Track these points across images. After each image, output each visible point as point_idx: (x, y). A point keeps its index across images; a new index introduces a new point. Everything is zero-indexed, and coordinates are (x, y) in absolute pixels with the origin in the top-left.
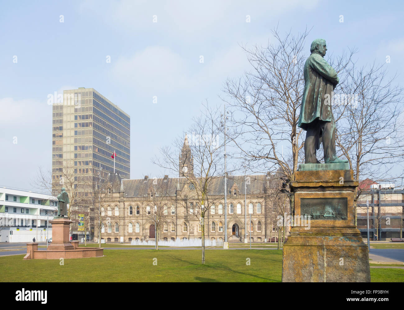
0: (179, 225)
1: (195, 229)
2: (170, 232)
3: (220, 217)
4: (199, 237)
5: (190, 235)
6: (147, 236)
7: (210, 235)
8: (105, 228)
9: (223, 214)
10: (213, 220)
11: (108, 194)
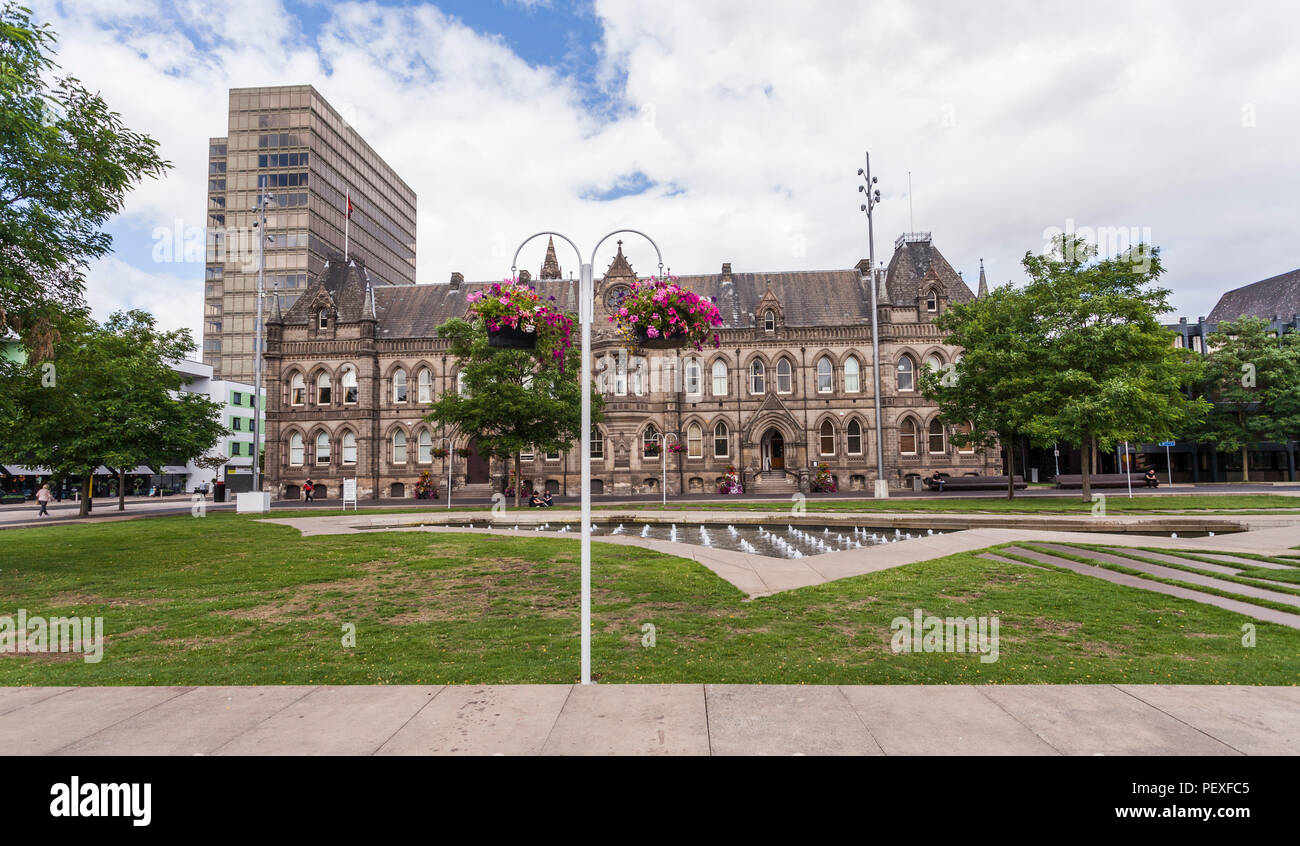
1: (634, 447)
2: (542, 460)
3: (721, 405)
4: (648, 476)
5: (617, 469)
6: (458, 476)
7: (687, 471)
8: (307, 450)
9: (729, 394)
10: (695, 417)
11: (317, 328)
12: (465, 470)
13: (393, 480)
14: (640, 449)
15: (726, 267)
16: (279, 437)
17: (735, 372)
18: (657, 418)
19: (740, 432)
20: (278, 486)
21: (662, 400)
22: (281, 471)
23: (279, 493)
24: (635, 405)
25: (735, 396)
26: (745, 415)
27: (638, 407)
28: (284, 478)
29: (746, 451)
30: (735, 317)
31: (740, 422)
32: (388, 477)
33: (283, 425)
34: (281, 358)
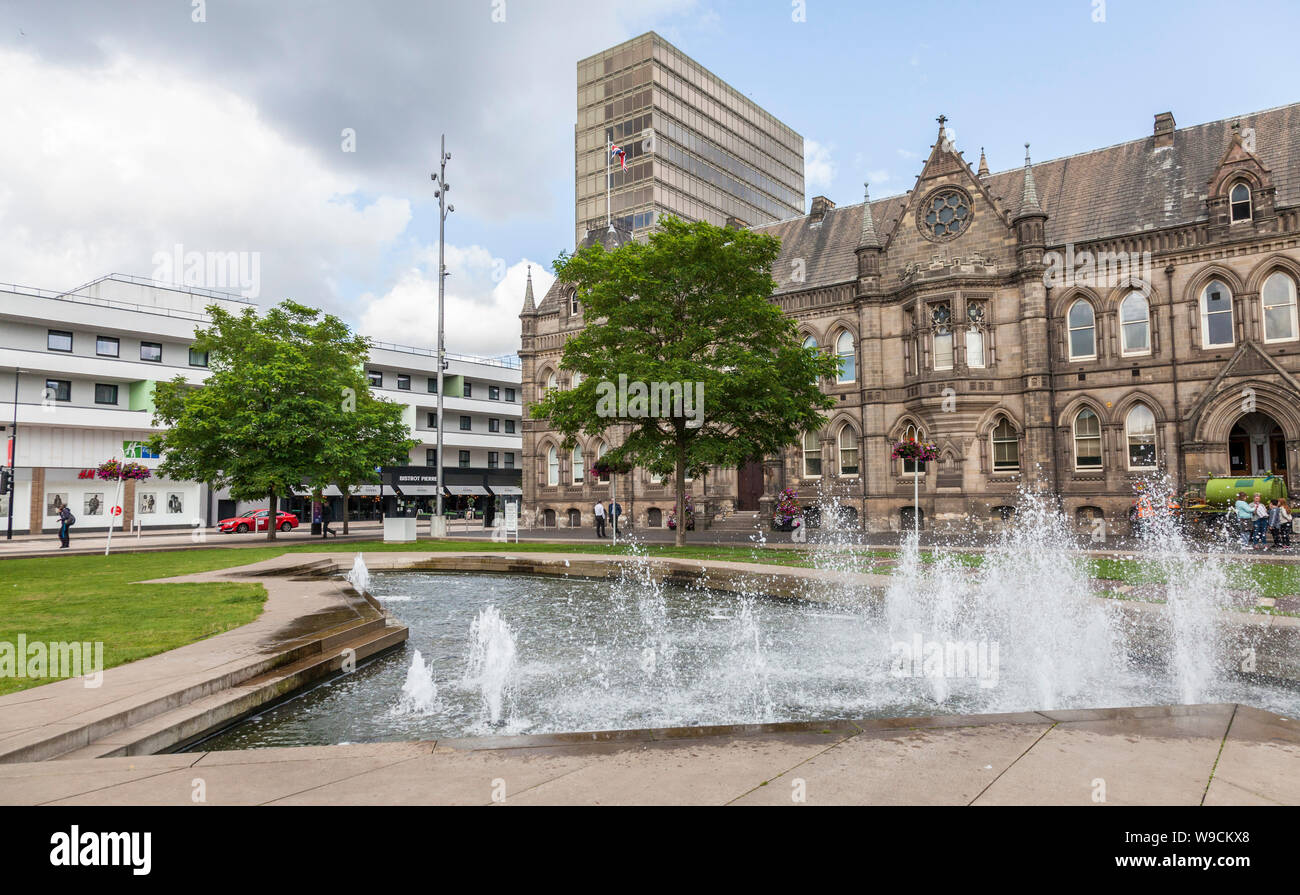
0: (875, 436)
1: (973, 454)
2: (834, 478)
3: (1136, 373)
4: (997, 502)
5: (941, 490)
6: (723, 499)
7: (1071, 495)
8: (561, 466)
9: (1153, 354)
10: (1083, 399)
11: (569, 314)
12: (734, 492)
13: (648, 505)
14: (984, 457)
15: (1164, 121)
16: (535, 451)
17: (1164, 311)
18: (1012, 403)
19: (1178, 422)
20: (535, 509)
21: (1018, 372)
22: (538, 492)
23: (536, 519)
24: (967, 383)
25: (1165, 354)
26: (1186, 390)
27: (973, 387)
28: (541, 501)
29: (1190, 458)
30: (1169, 207)
31: (1176, 403)
32: (644, 500)
33: (539, 436)
34: (534, 356)
